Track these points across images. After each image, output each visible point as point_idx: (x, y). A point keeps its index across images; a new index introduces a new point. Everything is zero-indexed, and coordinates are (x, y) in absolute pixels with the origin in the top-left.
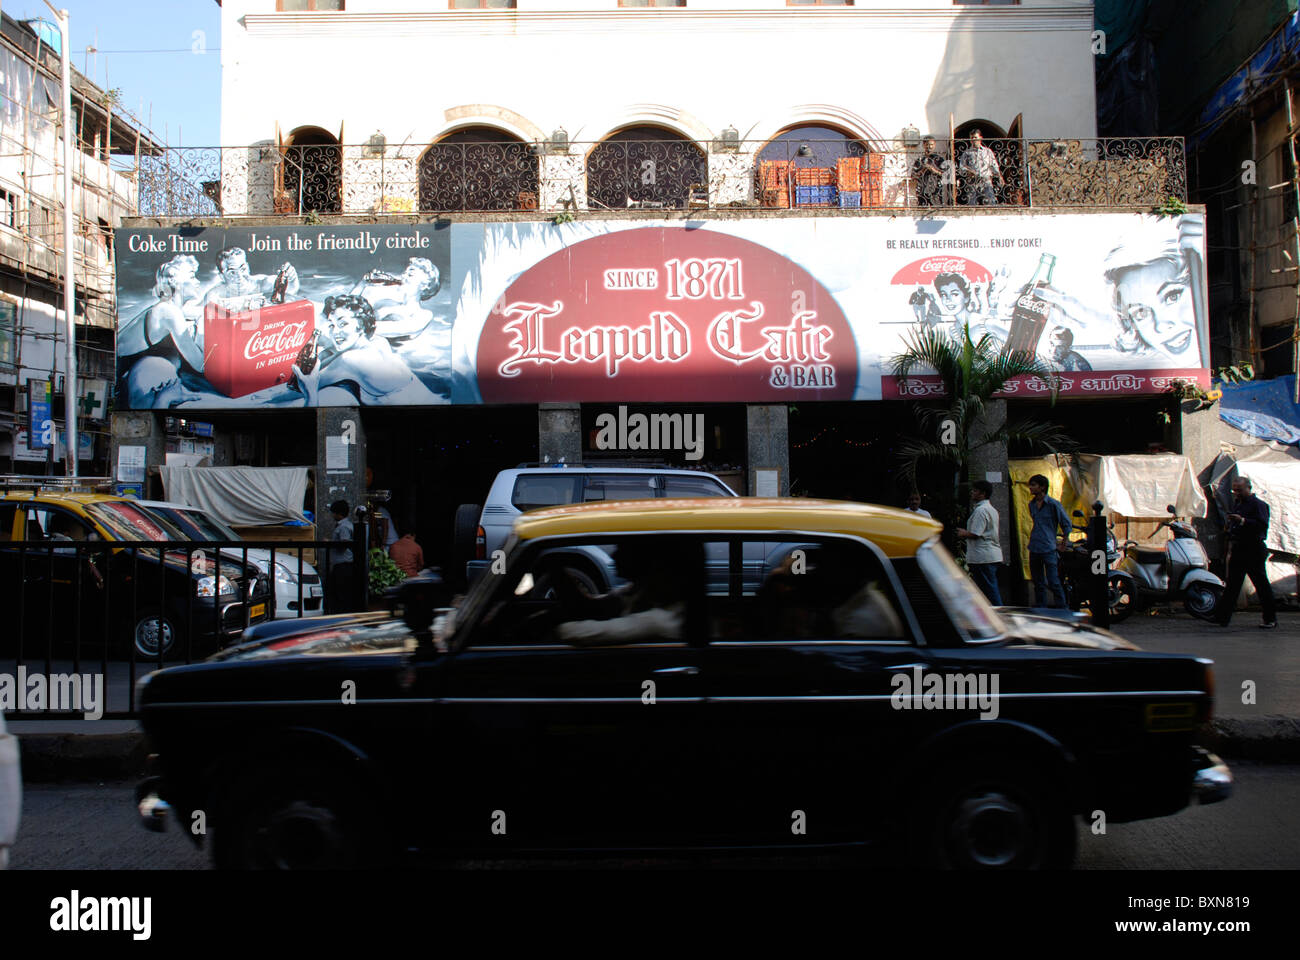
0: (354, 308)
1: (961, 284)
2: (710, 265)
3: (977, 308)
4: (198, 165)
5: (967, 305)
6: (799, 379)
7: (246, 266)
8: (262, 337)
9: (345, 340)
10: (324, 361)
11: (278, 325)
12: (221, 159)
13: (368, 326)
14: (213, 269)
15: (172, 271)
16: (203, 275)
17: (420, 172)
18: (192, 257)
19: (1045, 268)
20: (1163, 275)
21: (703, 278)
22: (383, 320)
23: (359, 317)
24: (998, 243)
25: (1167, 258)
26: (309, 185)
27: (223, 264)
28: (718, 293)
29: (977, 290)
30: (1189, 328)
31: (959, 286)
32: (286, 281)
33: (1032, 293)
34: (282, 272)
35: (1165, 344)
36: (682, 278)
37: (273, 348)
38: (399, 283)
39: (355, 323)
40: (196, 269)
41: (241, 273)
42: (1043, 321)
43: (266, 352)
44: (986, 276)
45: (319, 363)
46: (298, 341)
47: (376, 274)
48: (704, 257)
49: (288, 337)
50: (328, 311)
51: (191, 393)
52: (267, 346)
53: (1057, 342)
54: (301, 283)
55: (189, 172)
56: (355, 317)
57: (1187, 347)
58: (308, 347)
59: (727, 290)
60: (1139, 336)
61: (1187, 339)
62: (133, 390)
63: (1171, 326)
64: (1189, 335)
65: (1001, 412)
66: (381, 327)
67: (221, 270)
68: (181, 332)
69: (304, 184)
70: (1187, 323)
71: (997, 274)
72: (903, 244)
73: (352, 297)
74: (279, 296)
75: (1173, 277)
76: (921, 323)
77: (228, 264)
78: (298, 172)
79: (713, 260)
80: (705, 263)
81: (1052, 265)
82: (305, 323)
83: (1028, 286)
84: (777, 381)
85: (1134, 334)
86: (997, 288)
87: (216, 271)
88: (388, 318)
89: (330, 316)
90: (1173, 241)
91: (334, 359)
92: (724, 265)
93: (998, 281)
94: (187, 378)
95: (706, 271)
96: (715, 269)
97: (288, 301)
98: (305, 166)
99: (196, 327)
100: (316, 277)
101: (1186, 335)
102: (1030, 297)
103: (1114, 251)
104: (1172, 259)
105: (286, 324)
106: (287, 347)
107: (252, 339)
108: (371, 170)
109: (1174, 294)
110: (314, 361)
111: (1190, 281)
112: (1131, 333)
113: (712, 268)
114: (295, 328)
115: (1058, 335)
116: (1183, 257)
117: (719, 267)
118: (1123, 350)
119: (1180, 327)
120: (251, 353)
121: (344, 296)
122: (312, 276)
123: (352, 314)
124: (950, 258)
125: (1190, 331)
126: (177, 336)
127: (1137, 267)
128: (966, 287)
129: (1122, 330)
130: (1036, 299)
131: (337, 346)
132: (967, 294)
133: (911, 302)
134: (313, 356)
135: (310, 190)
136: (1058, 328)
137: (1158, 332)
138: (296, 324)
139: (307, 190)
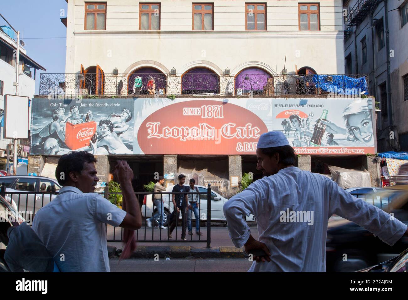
0: (108, 124)
1: (298, 118)
2: (214, 107)
3: (303, 126)
4: (58, 79)
5: (300, 125)
6: (247, 148)
7: (78, 111)
8: (82, 132)
9: (105, 133)
10: (99, 139)
11: (86, 128)
12: (66, 77)
13: (111, 129)
14: (69, 111)
15: (57, 112)
16: (66, 113)
17: (128, 82)
18: (63, 108)
19: (324, 114)
20: (363, 117)
21: (212, 111)
22: (115, 127)
23: (108, 127)
24: (310, 106)
25: (363, 112)
26: (94, 86)
27: (72, 110)
28: (216, 116)
29: (303, 120)
30: (371, 134)
31: (297, 119)
32: (89, 116)
33: (320, 122)
34: (88, 113)
35: (363, 139)
36: (206, 111)
37: (85, 135)
38: (120, 116)
39: (107, 128)
40: (64, 112)
41: (77, 113)
42: (324, 131)
43: (83, 137)
44: (306, 116)
45: (97, 140)
46: (92, 133)
47: (114, 114)
48: (212, 105)
49: (89, 132)
50: (100, 125)
51: (61, 149)
52: (83, 135)
53: (328, 138)
54: (93, 116)
55: (56, 81)
56: (108, 126)
57: (370, 141)
58: (95, 135)
59: (218, 115)
60: (355, 136)
61: (371, 138)
62: (45, 147)
63: (365, 133)
64: (371, 136)
65: (309, 159)
66: (115, 130)
67: (71, 112)
68: (59, 131)
69: (92, 86)
70: (370, 133)
71: (309, 116)
72: (280, 106)
73: (107, 120)
74: (87, 120)
75: (366, 118)
76: (285, 130)
77: (73, 110)
78: (90, 82)
79: (214, 106)
80: (212, 107)
81: (327, 113)
82: (94, 128)
83: (319, 120)
84: (239, 149)
85: (353, 136)
86: (310, 120)
87: (70, 112)
88: (117, 127)
89: (101, 126)
90: (366, 106)
91: (101, 139)
92: (218, 107)
93: (310, 118)
94: (60, 144)
95: (213, 109)
96: (215, 109)
97: (89, 122)
98: (92, 80)
99: (63, 129)
100: (97, 114)
101: (370, 136)
102: (320, 123)
103: (347, 109)
104: (365, 112)
105: (88, 128)
106: (88, 135)
107: (79, 133)
108: (113, 81)
109: (366, 123)
110: (96, 139)
111: (371, 119)
112: (352, 135)
113: (215, 108)
114: (91, 130)
115: (329, 136)
116: (369, 111)
117: (217, 108)
118: (350, 141)
119: (368, 134)
120: (78, 137)
121: (105, 120)
122: (96, 114)
123: (107, 126)
124: (294, 110)
125: (371, 135)
126: (58, 132)
127: (354, 114)
128: (300, 119)
129: (349, 134)
130: (322, 124)
131: (102, 135)
132: (300, 122)
133: (282, 124)
134: (96, 138)
135: (94, 87)
136: (329, 133)
137: (361, 135)
138: (91, 128)
139: (93, 87)
